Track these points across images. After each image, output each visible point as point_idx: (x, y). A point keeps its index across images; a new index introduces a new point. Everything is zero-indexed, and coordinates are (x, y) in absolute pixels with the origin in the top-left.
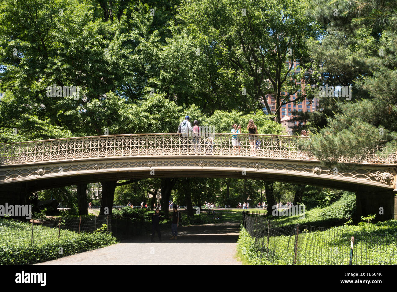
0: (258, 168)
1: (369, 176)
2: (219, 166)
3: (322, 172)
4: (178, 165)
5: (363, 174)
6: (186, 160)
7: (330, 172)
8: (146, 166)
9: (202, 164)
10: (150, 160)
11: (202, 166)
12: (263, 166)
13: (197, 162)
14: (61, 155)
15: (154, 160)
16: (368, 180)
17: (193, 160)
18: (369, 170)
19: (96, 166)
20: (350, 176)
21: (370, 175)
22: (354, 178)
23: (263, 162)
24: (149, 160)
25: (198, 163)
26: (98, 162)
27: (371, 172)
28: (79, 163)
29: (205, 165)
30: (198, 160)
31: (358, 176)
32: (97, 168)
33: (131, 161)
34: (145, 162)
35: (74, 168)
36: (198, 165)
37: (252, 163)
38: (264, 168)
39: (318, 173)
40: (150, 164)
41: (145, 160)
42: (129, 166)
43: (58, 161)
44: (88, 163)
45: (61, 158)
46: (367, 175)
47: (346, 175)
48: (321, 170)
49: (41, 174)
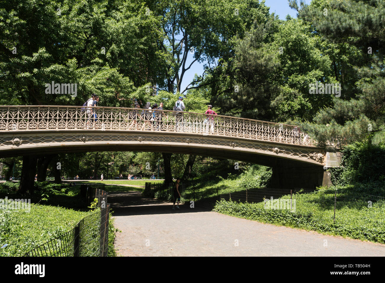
0: (234, 146)
1: (309, 156)
2: (203, 143)
3: (280, 152)
4: (167, 141)
5: (306, 154)
6: (174, 136)
7: (284, 152)
8: (136, 140)
9: (188, 141)
10: (141, 135)
11: (188, 143)
12: (237, 145)
13: (184, 138)
14: (40, 123)
15: (144, 135)
16: (309, 159)
17: (180, 137)
18: (309, 151)
19: (84, 138)
20: (298, 155)
21: (310, 155)
22: (300, 157)
23: (238, 141)
24: (139, 135)
25: (184, 140)
26: (85, 134)
27: (311, 153)
28: (64, 134)
29: (191, 142)
30: (185, 137)
31: (303, 156)
32: (85, 140)
33: (121, 135)
34: (136, 137)
35: (57, 139)
36: (184, 142)
37: (229, 142)
38: (238, 146)
39: (276, 152)
40: (140, 139)
41: (135, 135)
42: (119, 140)
43: (37, 130)
44: (74, 134)
45: (41, 127)
46: (308, 155)
47: (295, 154)
48: (279, 150)
49: (17, 144)
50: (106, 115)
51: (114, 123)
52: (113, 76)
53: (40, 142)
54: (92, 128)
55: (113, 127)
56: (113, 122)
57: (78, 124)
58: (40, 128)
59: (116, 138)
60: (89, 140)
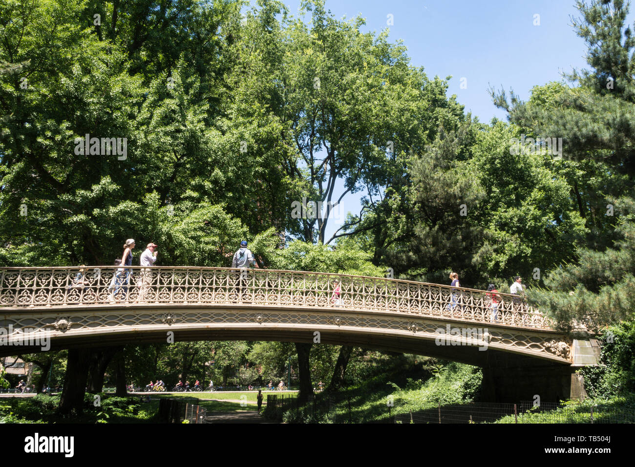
0: (414, 330)
1: (544, 346)
2: (362, 325)
3: (494, 340)
4: (303, 322)
5: (538, 344)
6: (315, 314)
7: (501, 339)
8: (253, 321)
9: (338, 321)
10: (260, 312)
11: (338, 325)
12: (420, 328)
13: (332, 318)
14: (101, 295)
15: (266, 312)
16: (543, 351)
17: (325, 315)
18: (543, 338)
19: (169, 317)
20: (524, 345)
21: (545, 344)
22: (528, 348)
23: (421, 322)
24: (258, 312)
25: (332, 320)
26: (171, 312)
27: (546, 341)
28: (138, 312)
29: (343, 324)
30: (333, 315)
31: (533, 346)
32: (170, 322)
34: (253, 315)
35: (127, 320)
36: (332, 323)
37: (406, 323)
38: (422, 330)
40: (260, 319)
41: (251, 312)
42: (225, 320)
43: (96, 306)
44: (154, 312)
45: (102, 301)
46: (542, 344)
47: (519, 344)
48: (491, 336)
49: (63, 328)
50: (206, 281)
51: (218, 294)
52: (216, 217)
53: (100, 324)
54: (183, 302)
55: (217, 300)
56: (216, 291)
57: (161, 296)
58: (99, 303)
59: (220, 318)
60: (178, 321)
